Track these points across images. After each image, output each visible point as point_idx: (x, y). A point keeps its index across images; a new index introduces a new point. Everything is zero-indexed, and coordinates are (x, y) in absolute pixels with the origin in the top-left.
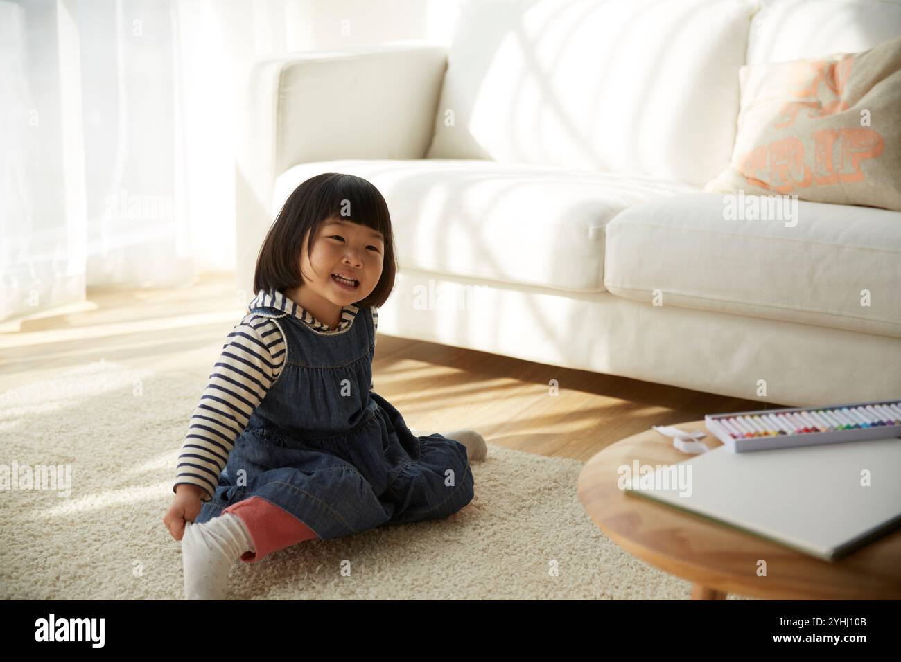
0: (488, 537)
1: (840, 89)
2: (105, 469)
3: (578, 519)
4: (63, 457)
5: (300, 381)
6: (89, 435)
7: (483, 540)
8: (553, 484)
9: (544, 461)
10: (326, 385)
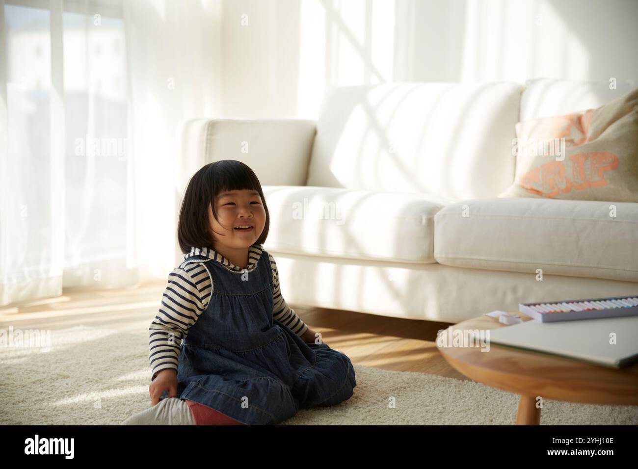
0: (366, 412)
1: (585, 130)
2: (91, 381)
3: (427, 403)
4: (61, 375)
5: (224, 305)
6: (77, 364)
7: (362, 414)
8: (407, 385)
9: (399, 373)
10: (242, 305)
